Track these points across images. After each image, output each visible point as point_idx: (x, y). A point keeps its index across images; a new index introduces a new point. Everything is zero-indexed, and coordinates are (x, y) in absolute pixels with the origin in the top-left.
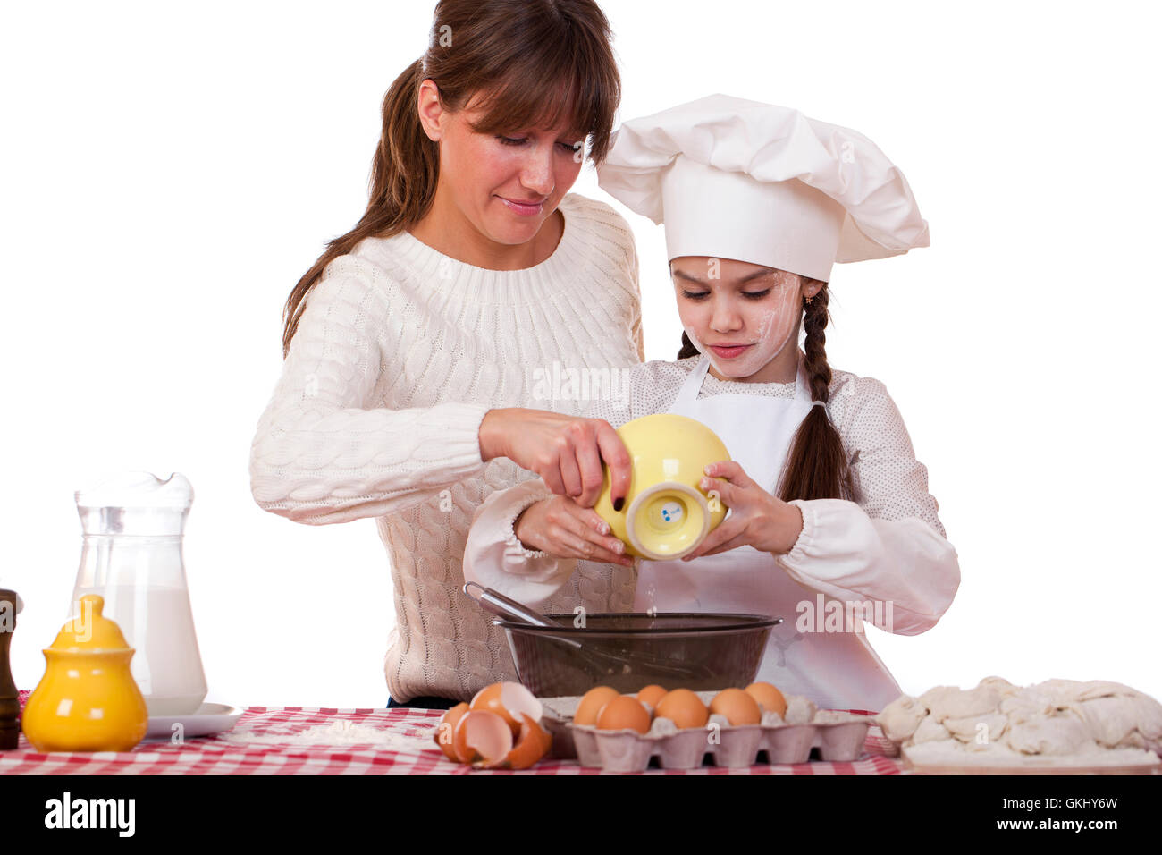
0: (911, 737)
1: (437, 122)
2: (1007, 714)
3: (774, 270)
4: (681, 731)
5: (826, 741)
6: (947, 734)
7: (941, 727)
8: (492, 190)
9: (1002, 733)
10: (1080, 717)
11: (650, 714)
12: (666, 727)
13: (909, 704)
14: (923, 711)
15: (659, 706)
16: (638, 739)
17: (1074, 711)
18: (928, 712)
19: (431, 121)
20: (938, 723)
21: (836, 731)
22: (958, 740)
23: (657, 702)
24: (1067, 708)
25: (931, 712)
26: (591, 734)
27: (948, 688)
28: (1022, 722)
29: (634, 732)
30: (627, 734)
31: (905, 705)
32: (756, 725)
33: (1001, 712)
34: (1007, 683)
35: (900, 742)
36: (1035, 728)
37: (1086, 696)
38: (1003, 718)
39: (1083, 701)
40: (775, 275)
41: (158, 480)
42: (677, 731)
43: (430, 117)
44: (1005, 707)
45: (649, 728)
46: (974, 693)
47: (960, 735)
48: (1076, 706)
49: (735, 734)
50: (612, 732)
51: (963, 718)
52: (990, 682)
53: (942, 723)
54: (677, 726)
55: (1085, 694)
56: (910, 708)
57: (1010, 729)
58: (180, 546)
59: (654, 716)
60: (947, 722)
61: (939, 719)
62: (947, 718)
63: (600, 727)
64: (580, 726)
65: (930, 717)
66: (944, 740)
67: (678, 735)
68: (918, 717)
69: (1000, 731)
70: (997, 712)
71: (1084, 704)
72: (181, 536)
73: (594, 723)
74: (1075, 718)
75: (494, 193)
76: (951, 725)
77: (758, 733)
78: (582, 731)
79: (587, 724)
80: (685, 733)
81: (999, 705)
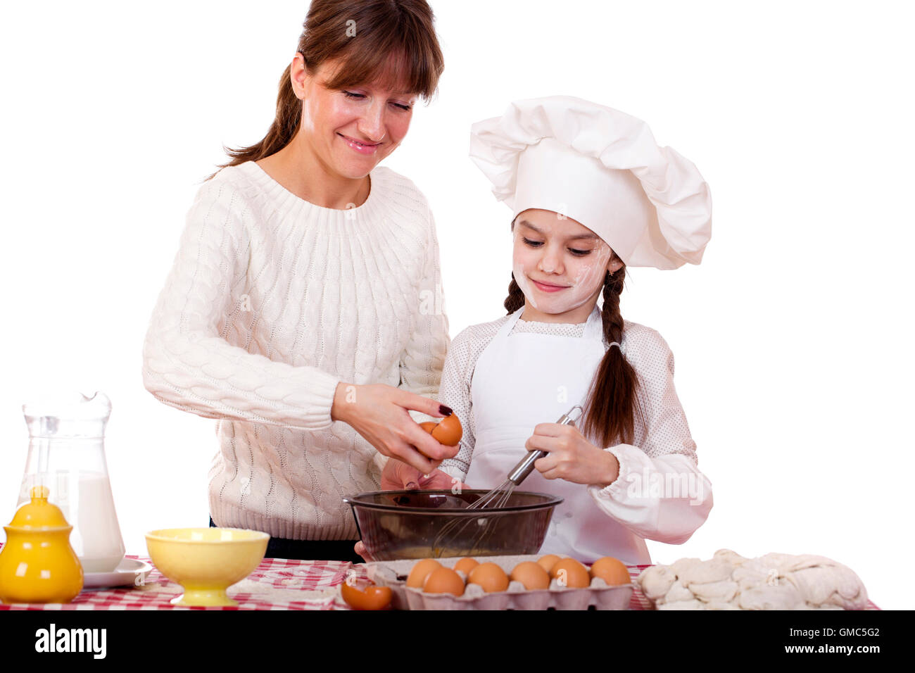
0: (664, 597)
1: (303, 85)
2: (737, 582)
3: (597, 237)
4: (487, 594)
5: (600, 601)
6: (691, 596)
7: (687, 590)
8: (336, 129)
9: (734, 597)
10: (793, 584)
11: (464, 581)
12: (476, 592)
13: (662, 571)
14: (673, 577)
15: (471, 574)
16: (454, 601)
17: (789, 580)
18: (677, 578)
19: (299, 84)
20: (684, 587)
21: (607, 593)
22: (699, 600)
23: (470, 571)
24: (783, 577)
25: (679, 577)
26: (419, 595)
27: (692, 560)
28: (749, 588)
29: (452, 596)
30: (447, 597)
31: (660, 572)
32: (546, 590)
33: (732, 579)
34: (737, 554)
35: (655, 600)
36: (759, 592)
37: (798, 567)
38: (735, 584)
39: (796, 570)
40: (597, 241)
41: (85, 397)
42: (485, 594)
43: (298, 81)
44: (736, 575)
45: (463, 592)
46: (711, 564)
47: (701, 596)
48: (790, 575)
49: (530, 596)
50: (435, 595)
51: (703, 584)
52: (723, 554)
53: (687, 587)
54: (485, 590)
55: (796, 565)
56: (664, 574)
57: (740, 594)
58: (102, 444)
59: (467, 582)
60: (690, 586)
61: (685, 584)
62: (692, 583)
63: (425, 591)
64: (412, 589)
65: (678, 582)
66: (688, 600)
67: (485, 597)
68: (670, 581)
69: (733, 594)
70: (729, 580)
71: (797, 573)
72: (103, 438)
73: (422, 586)
74: (789, 585)
75: (337, 131)
76: (695, 588)
77: (548, 596)
78: (412, 593)
79: (416, 587)
80: (491, 596)
81: (731, 574)
